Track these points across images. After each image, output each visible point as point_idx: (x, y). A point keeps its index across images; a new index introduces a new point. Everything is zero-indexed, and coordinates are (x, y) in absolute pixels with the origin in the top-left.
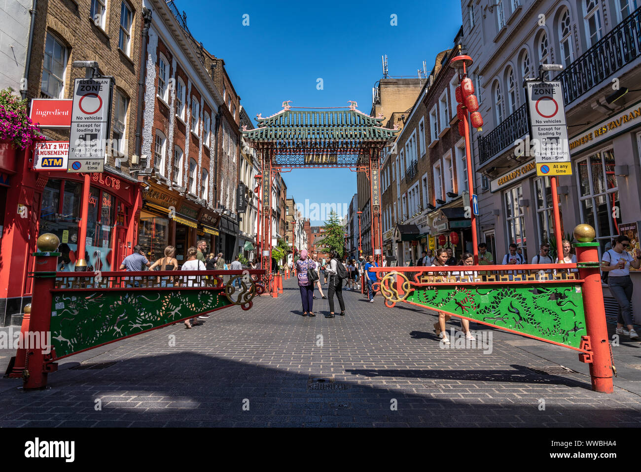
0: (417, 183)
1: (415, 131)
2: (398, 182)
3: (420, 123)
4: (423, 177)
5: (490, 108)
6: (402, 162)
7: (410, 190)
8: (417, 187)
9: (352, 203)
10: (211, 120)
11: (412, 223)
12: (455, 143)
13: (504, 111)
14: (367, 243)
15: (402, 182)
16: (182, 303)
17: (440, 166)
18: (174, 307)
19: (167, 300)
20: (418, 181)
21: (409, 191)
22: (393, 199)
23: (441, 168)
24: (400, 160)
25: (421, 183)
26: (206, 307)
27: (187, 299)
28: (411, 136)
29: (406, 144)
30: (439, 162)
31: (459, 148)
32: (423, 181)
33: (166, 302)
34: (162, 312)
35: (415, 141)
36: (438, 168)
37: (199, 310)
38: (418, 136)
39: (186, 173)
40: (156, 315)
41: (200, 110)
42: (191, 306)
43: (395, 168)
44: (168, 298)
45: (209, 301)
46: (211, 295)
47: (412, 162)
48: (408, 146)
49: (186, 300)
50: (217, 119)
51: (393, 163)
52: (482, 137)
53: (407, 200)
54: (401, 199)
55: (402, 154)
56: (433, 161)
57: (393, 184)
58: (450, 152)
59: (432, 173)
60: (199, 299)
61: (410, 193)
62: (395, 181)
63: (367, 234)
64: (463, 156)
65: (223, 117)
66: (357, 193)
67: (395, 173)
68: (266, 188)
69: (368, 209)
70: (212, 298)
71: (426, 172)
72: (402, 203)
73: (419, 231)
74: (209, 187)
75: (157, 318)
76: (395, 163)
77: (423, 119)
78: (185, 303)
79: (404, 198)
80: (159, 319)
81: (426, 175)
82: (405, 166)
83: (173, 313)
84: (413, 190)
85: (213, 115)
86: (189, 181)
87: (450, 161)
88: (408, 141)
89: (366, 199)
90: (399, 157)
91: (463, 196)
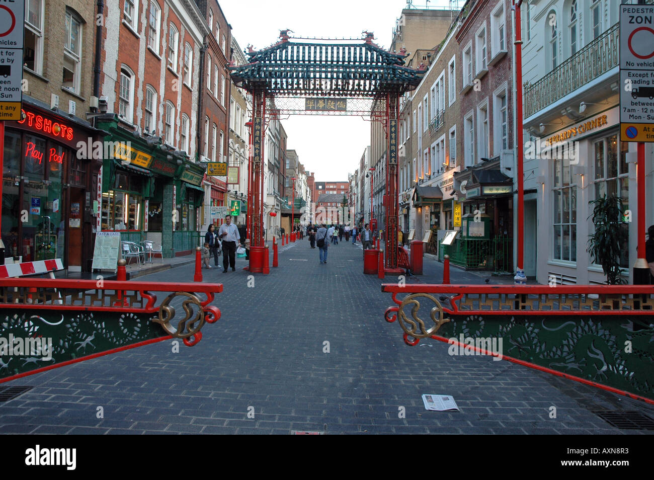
0: (443, 137)
1: (443, 73)
2: (420, 135)
3: (450, 63)
4: (451, 131)
5: (542, 47)
6: (426, 110)
7: (434, 144)
8: (442, 141)
9: (364, 156)
10: (193, 54)
11: (434, 185)
12: (493, 90)
13: (560, 51)
14: (380, 204)
15: (424, 135)
16: (96, 329)
17: (473, 118)
18: (85, 335)
19: (75, 324)
20: (444, 134)
21: (432, 146)
22: (413, 154)
23: (473, 120)
24: (423, 108)
25: (447, 137)
26: (131, 337)
27: (103, 323)
28: (438, 79)
29: (432, 89)
30: (471, 113)
31: (499, 96)
32: (450, 135)
33: (73, 327)
34: (68, 341)
35: (442, 86)
36: (470, 120)
37: (121, 342)
38: (447, 79)
39: (161, 118)
40: (59, 346)
41: (179, 41)
42: (110, 335)
43: (417, 117)
44: (75, 321)
45: (136, 328)
46: (138, 320)
47: (438, 111)
48: (433, 90)
49: (101, 325)
50: (202, 52)
51: (415, 112)
52: (529, 84)
53: (430, 157)
54: (423, 156)
55: (426, 100)
56: (464, 111)
57: (413, 137)
58: (486, 101)
59: (463, 126)
60: (121, 324)
61: (434, 148)
62: (416, 133)
63: (380, 193)
64: (503, 106)
65: (210, 50)
66: (370, 145)
67: (417, 124)
68: (257, 138)
69: (382, 165)
70: (139, 325)
71: (454, 124)
72: (423, 159)
73: (442, 195)
74: (190, 136)
75: (61, 350)
76: (417, 112)
77: (454, 58)
78: (100, 331)
79: (426, 154)
80: (63, 351)
81: (454, 128)
82: (430, 115)
83: (84, 344)
84: (438, 145)
85: (197, 48)
86: (164, 129)
87: (486, 111)
88: (434, 85)
89: (380, 152)
90: (422, 104)
91: (501, 156)
